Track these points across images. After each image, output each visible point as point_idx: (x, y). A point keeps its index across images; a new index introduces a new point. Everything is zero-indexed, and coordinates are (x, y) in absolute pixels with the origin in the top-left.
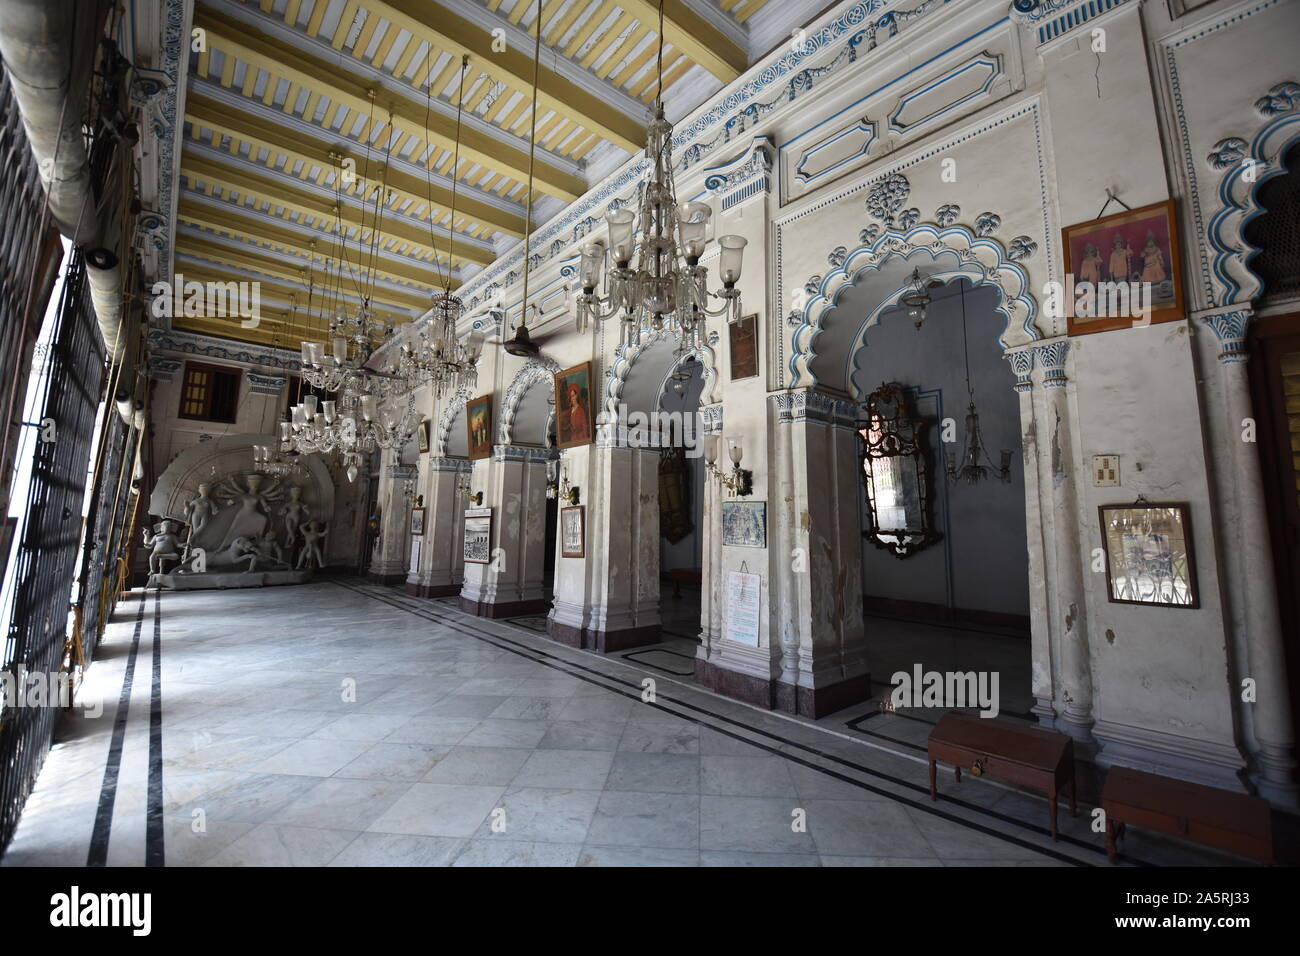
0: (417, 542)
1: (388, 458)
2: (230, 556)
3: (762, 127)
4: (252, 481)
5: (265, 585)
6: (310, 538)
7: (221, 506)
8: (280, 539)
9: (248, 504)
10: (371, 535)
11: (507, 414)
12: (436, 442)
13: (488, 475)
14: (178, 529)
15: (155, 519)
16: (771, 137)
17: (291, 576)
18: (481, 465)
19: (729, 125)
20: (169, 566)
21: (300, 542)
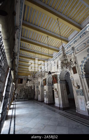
0: (39, 95)
1: (36, 86)
2: (22, 97)
3: (71, 47)
4: (24, 89)
5: (25, 101)
6: (29, 95)
7: (21, 92)
8: (26, 95)
9: (23, 92)
10: (34, 95)
11: (47, 80)
12: (40, 84)
13: (46, 87)
14: (17, 95)
15: (16, 94)
16: (73, 48)
17: (27, 99)
18: (45, 86)
19: (67, 48)
20: (17, 99)
21: (28, 96)
